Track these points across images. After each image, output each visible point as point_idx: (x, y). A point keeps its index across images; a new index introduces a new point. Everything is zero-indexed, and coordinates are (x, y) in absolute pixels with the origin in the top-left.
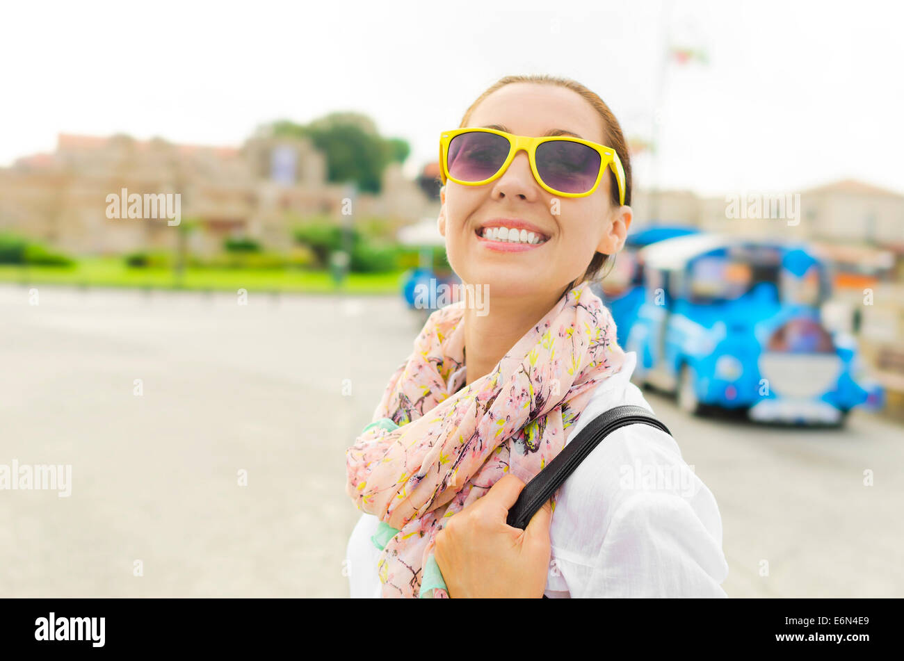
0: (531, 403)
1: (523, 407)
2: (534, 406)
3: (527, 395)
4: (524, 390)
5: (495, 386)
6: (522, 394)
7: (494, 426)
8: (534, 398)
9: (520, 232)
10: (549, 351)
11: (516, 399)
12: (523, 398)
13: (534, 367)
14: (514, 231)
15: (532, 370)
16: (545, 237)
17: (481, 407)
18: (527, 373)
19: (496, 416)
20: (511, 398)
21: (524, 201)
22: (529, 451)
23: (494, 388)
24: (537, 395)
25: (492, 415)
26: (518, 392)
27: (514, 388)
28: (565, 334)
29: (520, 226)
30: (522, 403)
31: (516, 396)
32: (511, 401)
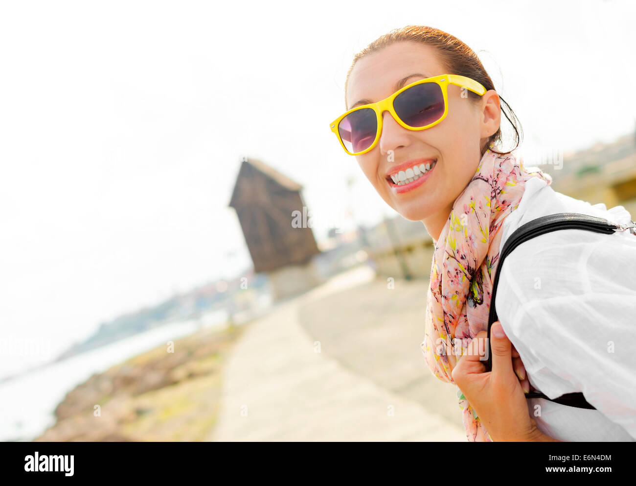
0: (466, 275)
1: (462, 281)
2: (470, 276)
3: (461, 272)
4: (456, 270)
5: (438, 275)
6: (457, 273)
7: (451, 302)
8: (466, 272)
9: (412, 169)
10: (462, 232)
11: (455, 278)
12: (459, 275)
13: (456, 249)
14: (409, 170)
15: (455, 252)
16: (434, 161)
17: (437, 294)
18: (452, 257)
19: (448, 296)
20: (451, 279)
21: (403, 149)
22: (477, 305)
23: (438, 277)
24: (467, 268)
25: (445, 297)
26: (453, 273)
27: (449, 272)
28: (470, 209)
29: (410, 165)
30: (460, 279)
31: (453, 276)
32: (452, 281)
